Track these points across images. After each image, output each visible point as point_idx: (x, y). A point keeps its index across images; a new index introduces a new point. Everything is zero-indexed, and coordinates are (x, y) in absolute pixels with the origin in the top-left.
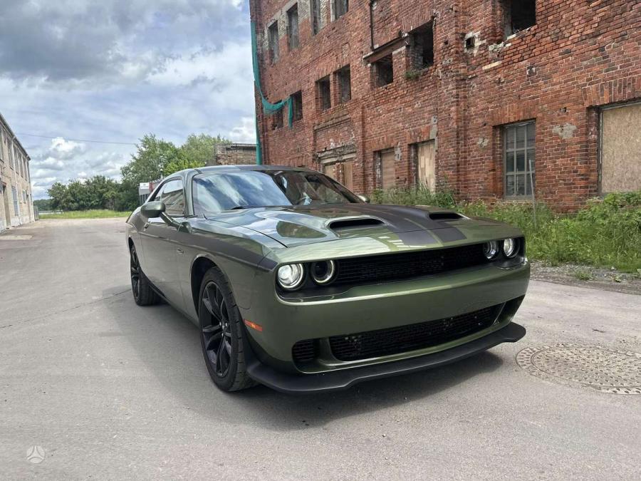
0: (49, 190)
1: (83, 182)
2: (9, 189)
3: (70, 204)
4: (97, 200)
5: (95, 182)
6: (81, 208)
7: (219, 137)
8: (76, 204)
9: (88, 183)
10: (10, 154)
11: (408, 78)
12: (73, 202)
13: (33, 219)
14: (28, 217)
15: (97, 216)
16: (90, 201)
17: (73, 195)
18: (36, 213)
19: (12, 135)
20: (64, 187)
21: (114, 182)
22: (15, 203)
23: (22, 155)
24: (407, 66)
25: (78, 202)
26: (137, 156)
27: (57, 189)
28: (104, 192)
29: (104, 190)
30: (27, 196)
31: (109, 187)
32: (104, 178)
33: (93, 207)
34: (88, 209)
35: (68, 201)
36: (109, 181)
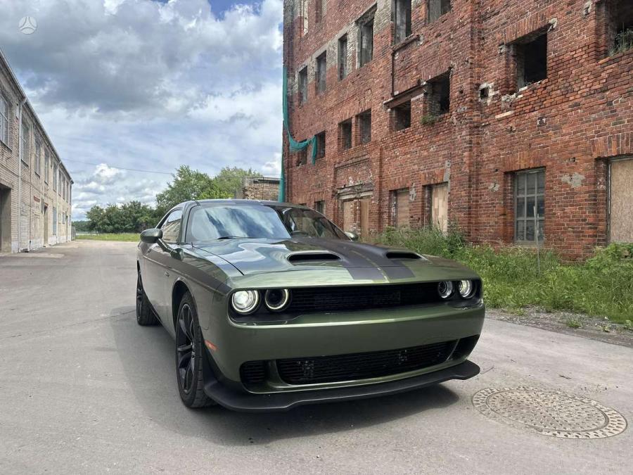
0: (88, 213)
1: (119, 206)
2: (50, 210)
3: (106, 226)
4: (132, 224)
5: (131, 207)
6: (116, 231)
7: (250, 171)
8: (111, 227)
9: (124, 207)
10: (55, 178)
11: (425, 123)
12: (108, 225)
13: (69, 239)
14: (65, 237)
15: (129, 240)
16: (124, 225)
17: (110, 218)
18: (73, 233)
19: (58, 159)
20: (102, 210)
21: (148, 207)
22: (55, 223)
23: (66, 179)
24: (425, 112)
25: (113, 225)
26: (173, 184)
27: (95, 212)
28: (138, 217)
29: (139, 215)
30: (67, 217)
31: (143, 212)
32: (140, 204)
33: (126, 230)
34: (122, 232)
35: (104, 223)
36: (144, 207)
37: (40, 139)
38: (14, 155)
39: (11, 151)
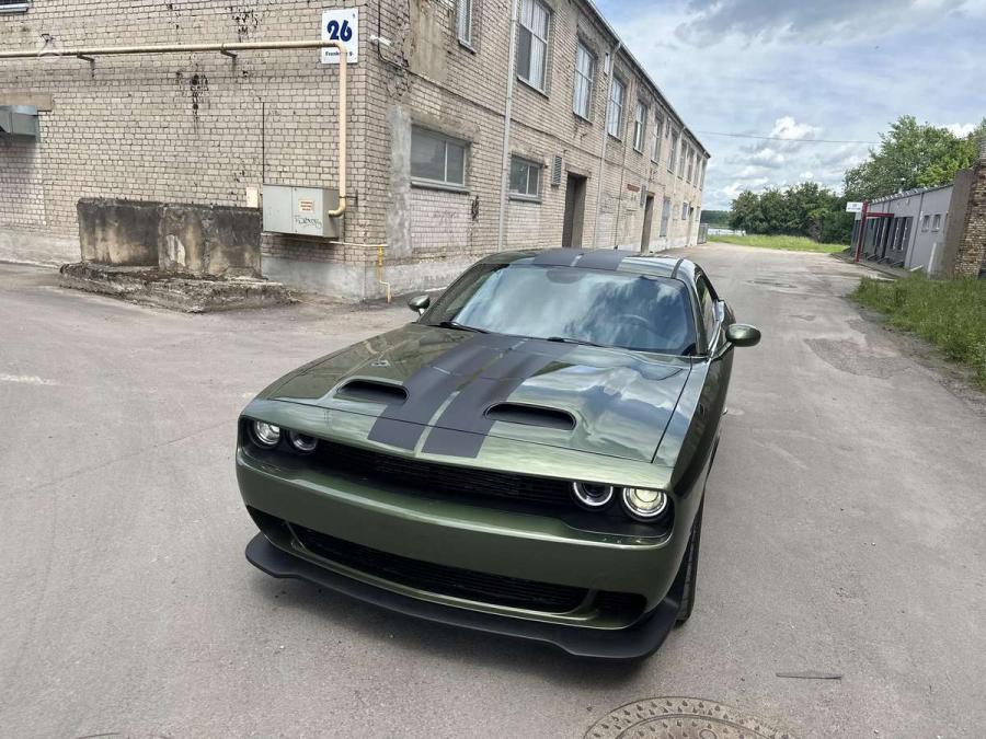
0: (735, 201)
1: (783, 191)
2: (657, 204)
3: (758, 223)
4: (797, 220)
5: (800, 193)
6: (771, 231)
8: (765, 224)
9: (790, 193)
10: (673, 155)
12: (761, 221)
13: (694, 240)
14: (685, 239)
15: (784, 247)
16: (786, 221)
17: (765, 210)
18: (702, 232)
19: (681, 124)
20: (755, 197)
21: (830, 193)
22: (665, 219)
23: (696, 151)
25: (769, 222)
26: (878, 151)
27: (746, 200)
28: (810, 209)
29: (811, 205)
30: (692, 209)
31: (820, 201)
32: (816, 187)
33: (789, 232)
34: (779, 234)
35: (755, 219)
36: (823, 192)
37: (649, 98)
38: (595, 129)
39: (591, 124)
